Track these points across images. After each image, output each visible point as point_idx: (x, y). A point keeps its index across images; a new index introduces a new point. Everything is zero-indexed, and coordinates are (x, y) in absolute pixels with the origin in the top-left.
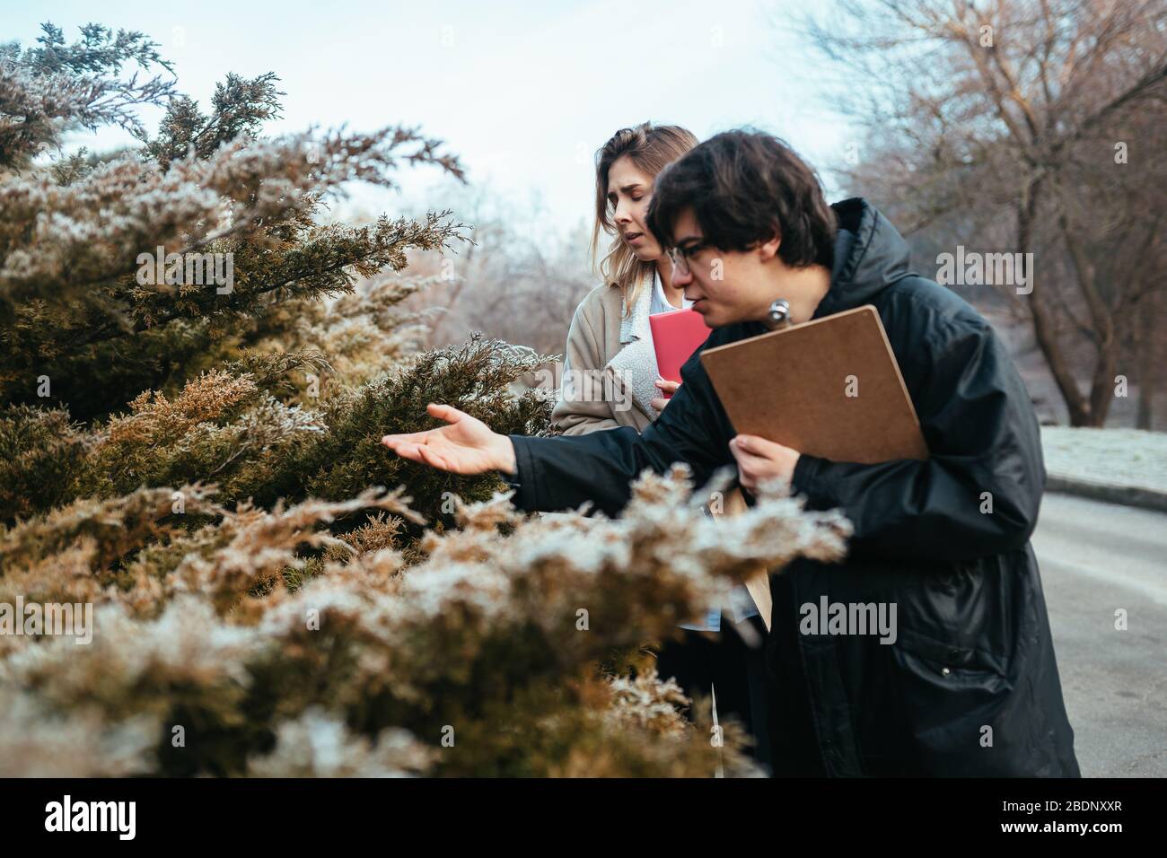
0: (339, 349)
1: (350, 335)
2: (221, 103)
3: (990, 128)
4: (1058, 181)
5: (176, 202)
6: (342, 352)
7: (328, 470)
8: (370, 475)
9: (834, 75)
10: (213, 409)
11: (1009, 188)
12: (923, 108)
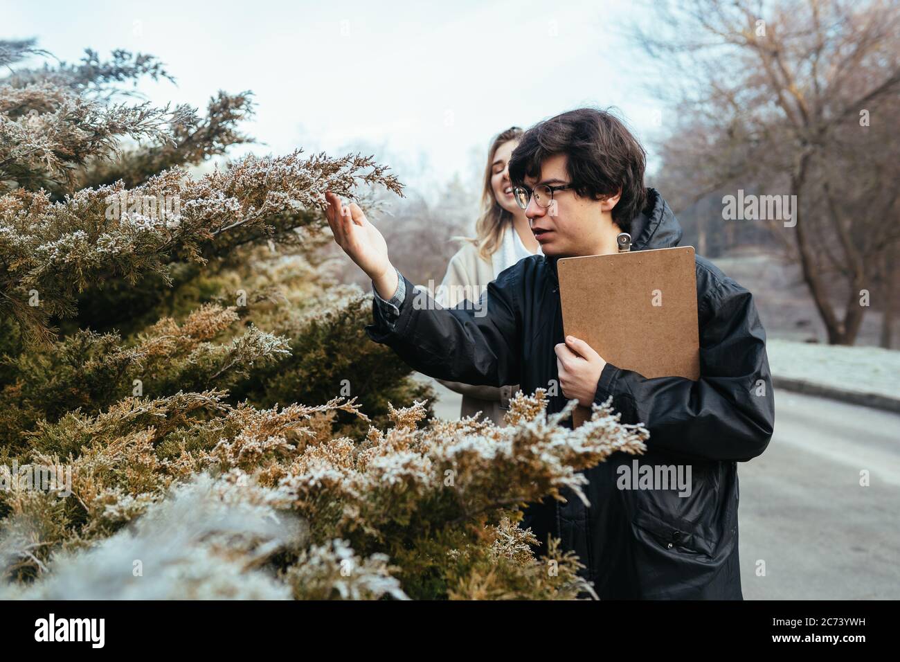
0: (281, 280)
1: (290, 270)
3: (769, 112)
4: (824, 156)
6: (284, 282)
7: (282, 374)
8: (313, 380)
9: (652, 70)
10: (209, 332)
11: (786, 161)
12: (722, 97)
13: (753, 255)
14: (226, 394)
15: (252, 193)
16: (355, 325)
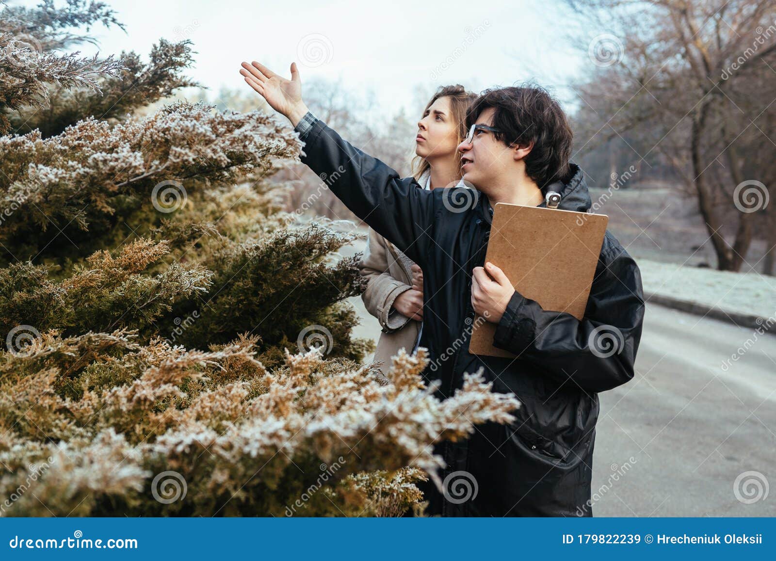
0: (230, 207)
1: (238, 197)
2: (155, 57)
3: (676, 63)
4: (722, 104)
5: (117, 160)
6: (232, 209)
7: (215, 300)
9: (575, 23)
10: (140, 265)
11: (689, 108)
12: (635, 48)
13: (656, 188)
14: (135, 334)
15: (159, 147)
16: (281, 258)
